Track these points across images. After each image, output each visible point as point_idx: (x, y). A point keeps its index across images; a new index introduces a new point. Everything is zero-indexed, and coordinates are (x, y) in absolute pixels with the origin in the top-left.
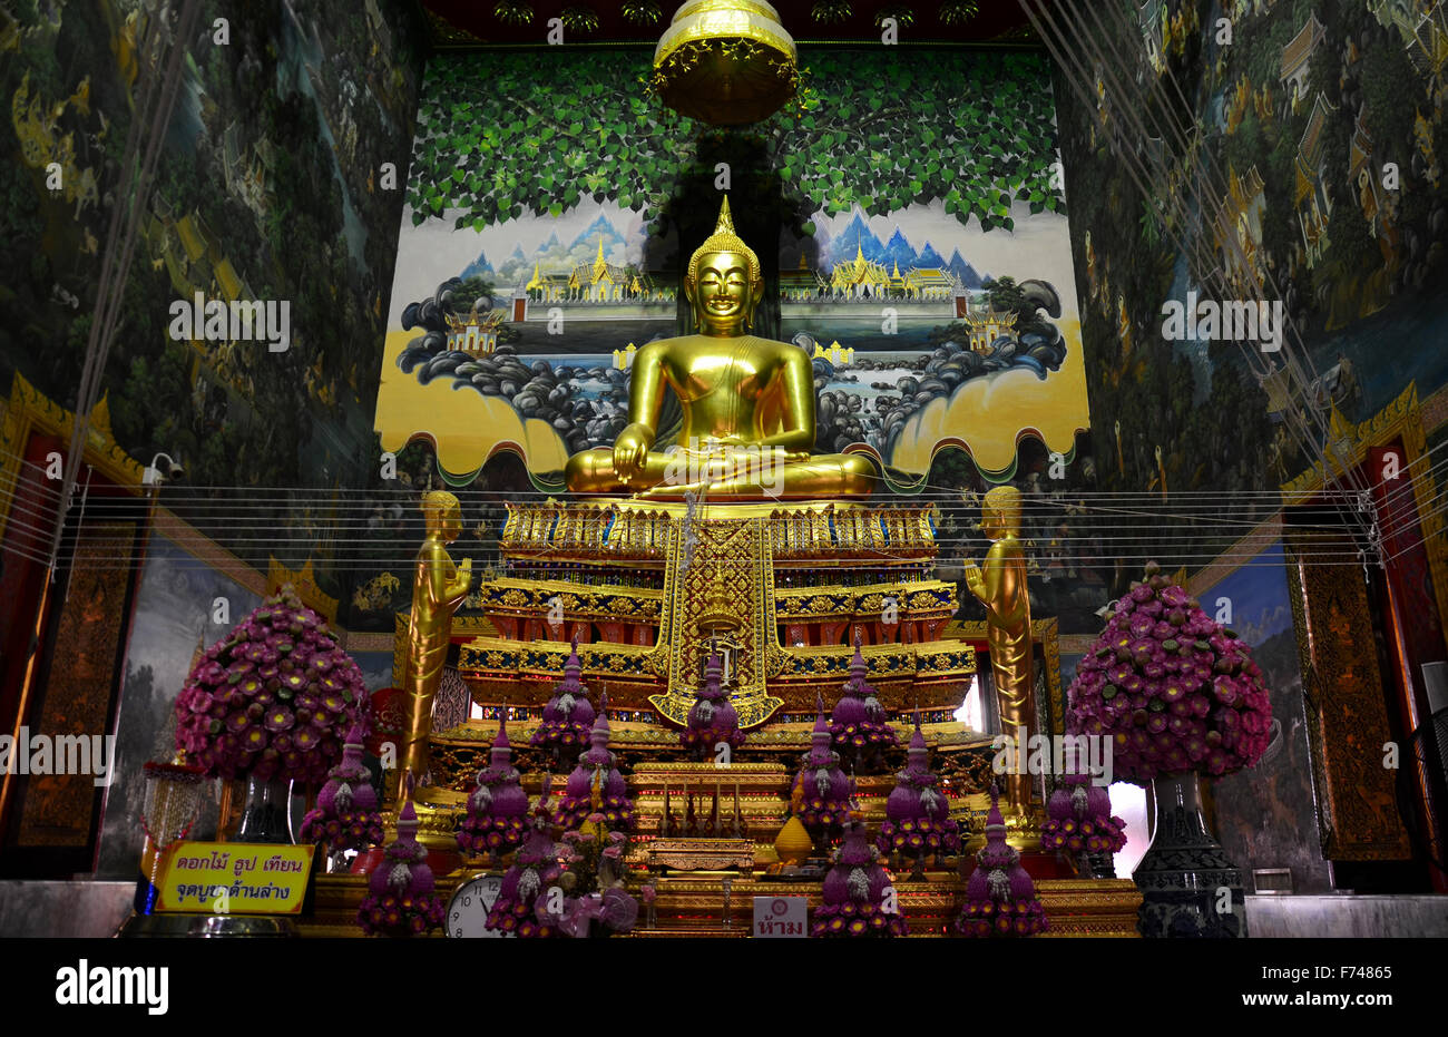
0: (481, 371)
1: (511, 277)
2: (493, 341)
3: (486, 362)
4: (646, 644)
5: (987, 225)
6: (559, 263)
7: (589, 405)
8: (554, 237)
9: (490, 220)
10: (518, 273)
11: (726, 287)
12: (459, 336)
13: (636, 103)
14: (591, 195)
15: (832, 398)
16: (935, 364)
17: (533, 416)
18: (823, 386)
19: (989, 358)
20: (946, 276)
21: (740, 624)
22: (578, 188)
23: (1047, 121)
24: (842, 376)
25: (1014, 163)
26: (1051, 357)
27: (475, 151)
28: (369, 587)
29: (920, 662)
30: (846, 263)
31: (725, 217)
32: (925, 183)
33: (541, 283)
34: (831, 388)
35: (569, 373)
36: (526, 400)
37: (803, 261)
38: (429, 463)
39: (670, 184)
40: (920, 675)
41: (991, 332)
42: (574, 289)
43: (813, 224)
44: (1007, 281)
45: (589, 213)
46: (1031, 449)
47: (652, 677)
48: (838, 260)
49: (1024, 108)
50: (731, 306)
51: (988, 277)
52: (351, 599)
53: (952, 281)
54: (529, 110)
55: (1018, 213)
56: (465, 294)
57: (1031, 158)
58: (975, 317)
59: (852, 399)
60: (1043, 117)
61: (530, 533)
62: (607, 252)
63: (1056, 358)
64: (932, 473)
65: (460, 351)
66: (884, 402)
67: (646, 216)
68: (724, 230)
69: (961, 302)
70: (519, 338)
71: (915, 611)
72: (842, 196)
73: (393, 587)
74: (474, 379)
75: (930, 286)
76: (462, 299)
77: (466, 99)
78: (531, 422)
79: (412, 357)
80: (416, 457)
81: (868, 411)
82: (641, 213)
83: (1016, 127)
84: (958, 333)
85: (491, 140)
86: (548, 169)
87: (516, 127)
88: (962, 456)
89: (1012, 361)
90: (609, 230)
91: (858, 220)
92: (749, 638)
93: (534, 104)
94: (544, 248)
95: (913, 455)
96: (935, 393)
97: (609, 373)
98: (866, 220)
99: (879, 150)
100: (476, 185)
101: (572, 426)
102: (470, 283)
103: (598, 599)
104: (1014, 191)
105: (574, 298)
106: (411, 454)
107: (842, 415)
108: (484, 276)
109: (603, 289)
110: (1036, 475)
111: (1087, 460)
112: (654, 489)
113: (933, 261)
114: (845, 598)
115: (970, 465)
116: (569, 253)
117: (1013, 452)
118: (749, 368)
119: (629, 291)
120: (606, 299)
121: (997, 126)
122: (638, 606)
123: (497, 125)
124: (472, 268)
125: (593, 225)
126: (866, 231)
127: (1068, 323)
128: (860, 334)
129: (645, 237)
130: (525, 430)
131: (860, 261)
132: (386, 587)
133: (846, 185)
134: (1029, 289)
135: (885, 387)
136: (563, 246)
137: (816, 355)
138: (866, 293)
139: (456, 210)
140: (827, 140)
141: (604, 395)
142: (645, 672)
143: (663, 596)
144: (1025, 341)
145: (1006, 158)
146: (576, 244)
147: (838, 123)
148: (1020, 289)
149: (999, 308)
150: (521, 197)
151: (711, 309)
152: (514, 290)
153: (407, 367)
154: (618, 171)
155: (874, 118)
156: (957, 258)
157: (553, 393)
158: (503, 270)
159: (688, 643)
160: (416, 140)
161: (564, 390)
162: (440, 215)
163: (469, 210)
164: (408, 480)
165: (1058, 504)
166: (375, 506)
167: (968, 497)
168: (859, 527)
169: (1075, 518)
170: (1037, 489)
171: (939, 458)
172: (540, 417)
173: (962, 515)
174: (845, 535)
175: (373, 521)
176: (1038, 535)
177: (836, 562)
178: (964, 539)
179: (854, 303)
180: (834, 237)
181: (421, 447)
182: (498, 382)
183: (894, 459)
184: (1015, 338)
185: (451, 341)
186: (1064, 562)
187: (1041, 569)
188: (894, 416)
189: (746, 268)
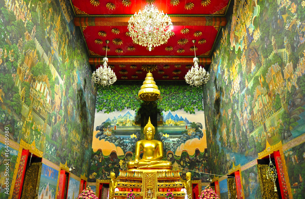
2: (111, 133)
3: (110, 137)
4: (140, 192)
5: (191, 113)
6: (121, 120)
7: (127, 144)
8: (120, 115)
9: (110, 112)
10: (115, 121)
11: (150, 133)
13: (133, 91)
14: (126, 107)
15: (166, 143)
16: (182, 137)
18: (164, 141)
19: (191, 136)
20: (184, 122)
21: (153, 189)
22: (124, 106)
23: (201, 94)
24: (167, 139)
25: (196, 102)
26: (201, 136)
27: (107, 99)
28: (92, 175)
29: (178, 195)
30: (168, 120)
31: (149, 120)
32: (181, 106)
33: (119, 123)
34: (166, 141)
35: (123, 139)
36: (117, 143)
37: (161, 119)
38: (101, 154)
39: (139, 106)
41: (191, 132)
42: (124, 124)
43: (162, 113)
44: (194, 123)
45: (127, 111)
46: (197, 152)
48: (166, 119)
49: (197, 92)
50: (150, 136)
51: (191, 122)
52: (89, 177)
53: (185, 123)
54: (116, 92)
55: (196, 111)
56: (106, 125)
57: (198, 101)
58: (189, 129)
59: (169, 143)
60: (200, 93)
61: (123, 175)
62: (129, 118)
63: (202, 136)
64: (181, 156)
65: (105, 135)
66: (174, 144)
67: (136, 111)
68: (149, 122)
69: (186, 126)
70: (115, 133)
71: (177, 187)
72: (167, 108)
73: (96, 175)
74: (108, 140)
75: (181, 124)
76: (106, 126)
77: (105, 90)
78: (117, 147)
79: (98, 135)
81: (171, 145)
82: (135, 111)
83: (196, 95)
84: (186, 132)
85: (110, 97)
86: (119, 103)
87: (114, 95)
88: (186, 153)
89: (194, 137)
90: (129, 114)
91: (170, 112)
92: (154, 191)
93: (116, 91)
94: (119, 117)
95: (179, 153)
96: (182, 142)
97: (130, 139)
99: (173, 100)
100: (107, 105)
101: (124, 148)
102: (107, 123)
103: (133, 185)
104: (195, 107)
105: (124, 126)
106: (98, 152)
107: (167, 146)
108: (109, 122)
109: (129, 124)
110: (198, 156)
111: (206, 153)
112: (140, 167)
113: (182, 119)
114: (168, 185)
115: (188, 154)
117: (194, 152)
118: (153, 146)
119: (133, 125)
120: (129, 126)
121: (193, 95)
122: (138, 186)
123: (111, 95)
124: (107, 120)
125: (127, 113)
126: (171, 114)
127: (204, 130)
129: (135, 115)
131: (170, 119)
132: (94, 175)
133: (168, 106)
134: (198, 124)
135: (174, 141)
136: (122, 117)
137: (163, 136)
138: (171, 125)
139: (104, 110)
140: (165, 98)
141: (129, 143)
142: (140, 196)
143: (142, 184)
145: (194, 101)
146: (124, 116)
147: (167, 95)
148: (196, 124)
149: (193, 128)
150: (115, 107)
152: (114, 124)
153: (97, 137)
154: (131, 103)
155: (173, 94)
156: (186, 119)
157: (121, 142)
158: (112, 121)
160: (97, 97)
161: (123, 142)
162: (102, 111)
163: (106, 110)
164: (97, 157)
165: (202, 161)
166: (92, 161)
167: (187, 160)
168: (169, 174)
169: (204, 163)
170: (198, 158)
171: (183, 153)
172: (119, 146)
173: (186, 163)
174: (168, 175)
175: (92, 164)
176: (198, 166)
177: (166, 179)
178: (187, 167)
179: (169, 127)
180: (166, 115)
181: (100, 151)
182: (112, 140)
183: (175, 154)
184: (195, 133)
185: (104, 133)
186: (202, 171)
187: (199, 172)
188: (175, 146)
189: (153, 130)
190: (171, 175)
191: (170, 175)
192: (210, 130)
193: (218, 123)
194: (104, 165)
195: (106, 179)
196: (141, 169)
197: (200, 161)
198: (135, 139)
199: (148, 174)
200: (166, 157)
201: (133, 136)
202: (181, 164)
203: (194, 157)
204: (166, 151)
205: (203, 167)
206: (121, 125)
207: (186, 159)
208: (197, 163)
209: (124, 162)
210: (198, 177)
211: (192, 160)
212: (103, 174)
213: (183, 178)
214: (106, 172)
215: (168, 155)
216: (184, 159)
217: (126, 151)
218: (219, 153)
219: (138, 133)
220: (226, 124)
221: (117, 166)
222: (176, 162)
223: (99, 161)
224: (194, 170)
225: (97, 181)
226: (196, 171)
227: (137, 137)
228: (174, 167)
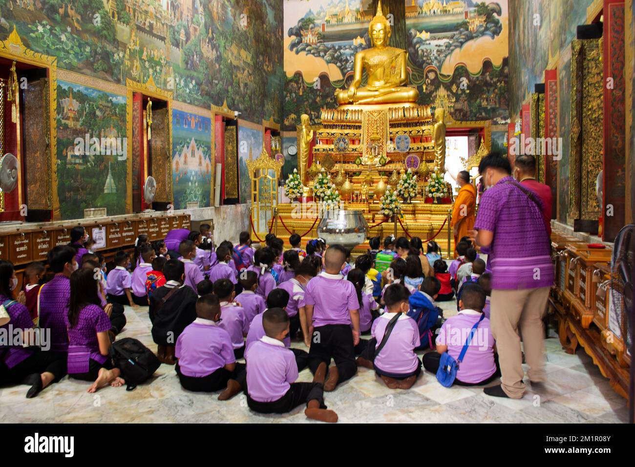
0: (314, 49)
1: (320, 16)
2: (316, 39)
3: (314, 46)
4: (357, 145)
6: (334, 10)
7: (347, 58)
10: (322, 14)
11: (379, 35)
12: (306, 38)
15: (423, 51)
16: (457, 36)
17: (330, 63)
18: (419, 47)
19: (475, 33)
20: (462, 3)
21: (381, 138)
24: (425, 43)
26: (496, 32)
28: (288, 118)
30: (428, 2)
31: (379, 9)
33: (329, 18)
34: (422, 47)
35: (340, 48)
36: (328, 58)
37: (413, 3)
38: (301, 80)
41: (476, 23)
42: (340, 19)
44: (483, 4)
46: (487, 64)
47: (359, 153)
48: (424, 1)
50: (381, 41)
51: (477, 3)
52: (283, 122)
53: (464, 5)
58: (471, 18)
59: (429, 51)
61: (328, 117)
62: (350, 4)
63: (498, 31)
64: (454, 74)
65: (307, 43)
66: (439, 51)
68: (379, 13)
69: (466, 13)
70: (323, 37)
71: (425, 134)
73: (295, 118)
74: (312, 52)
75: (456, 8)
76: (305, 25)
78: (330, 64)
79: (293, 45)
80: (297, 79)
81: (434, 55)
84: (465, 25)
88: (464, 68)
89: (483, 34)
92: (382, 143)
94: (329, 4)
95: (448, 70)
96: (456, 47)
97: (352, 47)
101: (342, 65)
102: (307, 19)
103: (345, 134)
105: (340, 22)
106: (295, 78)
107: (426, 56)
108: (311, 16)
109: (349, 18)
110: (488, 73)
111: (506, 67)
112: (359, 101)
114: (407, 131)
115: (466, 71)
116: (337, 6)
117: (481, 66)
119: (357, 18)
120: (350, 21)
122: (355, 135)
124: (307, 14)
127: (504, 18)
128: (431, 27)
130: (328, 67)
131: (432, 1)
132: (293, 118)
134: (491, 6)
135: (440, 46)
136: (335, 3)
137: (417, 36)
138: (434, 12)
142: (357, 152)
143: (361, 132)
144: (488, 26)
146: (339, 2)
148: (487, 6)
149: (480, 14)
151: (375, 42)
152: (321, 21)
153: (291, 49)
157: (336, 55)
158: (317, 14)
159: (368, 144)
161: (339, 54)
164: (295, 85)
165: (495, 83)
166: (287, 94)
167: (466, 82)
169: (500, 88)
170: (488, 78)
171: (457, 69)
172: (333, 63)
174: (407, 115)
175: (287, 99)
176: (487, 93)
177: (405, 122)
178: (463, 95)
179: (430, 16)
181: (298, 75)
182: (319, 52)
183: (442, 71)
184: (484, 25)
185: (303, 40)
186: (495, 102)
187: (487, 105)
188: (442, 56)
189: (385, 27)
190: (413, 113)
191: (411, 114)
194: (307, 100)
195: (313, 125)
196: (360, 104)
197: (491, 83)
198: (363, 46)
199: (371, 112)
200: (423, 77)
201: (358, 41)
202: (451, 92)
203: (481, 77)
205: (497, 94)
206: (334, 21)
208: (485, 88)
210: (486, 114)
211: (475, 81)
213: (456, 117)
214: (312, 113)
215: (427, 75)
216: (458, 82)
217: (346, 71)
221: (331, 99)
222: (443, 86)
223: (299, 93)
224: (478, 101)
225: (297, 129)
226: (483, 104)
227: (366, 42)
228: (438, 97)
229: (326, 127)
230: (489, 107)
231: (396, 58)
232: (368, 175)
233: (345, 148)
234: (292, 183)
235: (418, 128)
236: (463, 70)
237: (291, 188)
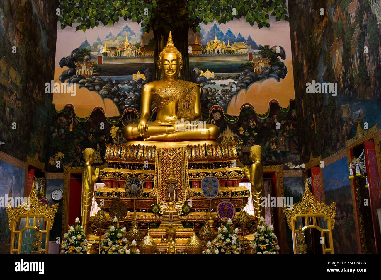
0: (88, 82)
1: (97, 48)
2: (91, 71)
3: (90, 79)
4: (150, 188)
5: (260, 26)
6: (113, 43)
7: (125, 93)
8: (111, 33)
9: (88, 27)
10: (99, 46)
11: (171, 66)
12: (80, 70)
14: (123, 17)
15: (207, 90)
16: (242, 77)
17: (106, 98)
18: (203, 86)
19: (260, 75)
20: (246, 45)
21: (178, 181)
22: (118, 15)
24: (210, 82)
25: (271, 2)
26: (282, 75)
27: (81, 1)
28: (54, 157)
29: (233, 194)
30: (211, 41)
31: (170, 39)
32: (238, 11)
33: (107, 50)
34: (206, 86)
35: (118, 82)
36: (104, 92)
37: (196, 41)
38: (72, 115)
40: (232, 198)
41: (261, 65)
42: (119, 52)
43: (200, 27)
44: (267, 47)
45: (123, 24)
46: (274, 106)
47: (152, 198)
48: (208, 40)
50: (173, 72)
51: (260, 45)
52: (48, 161)
53: (248, 47)
55: (271, 21)
56: (81, 54)
58: (256, 60)
59: (213, 90)
61: (114, 154)
62: (129, 38)
63: (283, 74)
64: (240, 115)
65: (80, 75)
66: (224, 91)
67: (142, 25)
68: (170, 43)
69: (251, 55)
70: (99, 70)
71: (231, 177)
72: (210, 16)
73: (62, 157)
74: (86, 85)
75: (240, 49)
76: (80, 56)
78: (105, 99)
79: (64, 77)
80: (67, 113)
81: (219, 94)
82: (140, 24)
84: (250, 66)
86: (107, 8)
88: (250, 109)
89: (268, 76)
90: (129, 30)
91: (215, 25)
92: (181, 186)
94: (107, 37)
95: (234, 110)
96: (242, 87)
97: (131, 82)
98: (218, 25)
100: (82, 14)
101: (120, 101)
102: (83, 50)
103: (135, 175)
104: (270, 13)
105: (118, 55)
106: (66, 111)
107: (210, 96)
108: (87, 48)
109: (128, 52)
110: (276, 116)
111: (294, 110)
112: (151, 137)
113: (241, 40)
114: (210, 173)
115: (253, 113)
116: (116, 39)
117: (268, 108)
119: (137, 53)
120: (130, 56)
122: (147, 176)
124: (83, 45)
125: (124, 29)
126: (218, 29)
127: (288, 62)
128: (216, 67)
129: (141, 33)
130: (104, 102)
131: (216, 40)
132: (60, 157)
133: (211, 12)
134: (275, 49)
135: (224, 86)
136: (114, 36)
137: (201, 75)
138: (218, 52)
139: (76, 24)
141: (130, 90)
142: (150, 197)
143: (155, 173)
144: (273, 68)
146: (118, 36)
148: (271, 49)
149: (264, 57)
150: (98, 18)
151: (166, 73)
152: (98, 53)
153: (62, 81)
154: (132, 8)
156: (250, 38)
157: (113, 89)
158: (93, 46)
159: (163, 188)
161: (116, 88)
162: (70, 25)
163: (80, 23)
164: (65, 120)
165: (284, 126)
166: (55, 129)
167: (253, 124)
168: (214, 151)
169: (289, 131)
170: (275, 120)
171: (243, 110)
172: (109, 98)
173: (250, 130)
174: (209, 153)
175: (54, 135)
176: (276, 136)
177: (207, 162)
178: (251, 138)
179: (214, 56)
180: (207, 32)
181: (69, 108)
182: (94, 86)
183: (228, 111)
184: (269, 68)
185: (77, 71)
186: (285, 146)
187: (277, 148)
188: (227, 96)
189: (178, 58)
190: (216, 152)
191: (214, 153)
192: (302, 60)
193: (322, 40)
194: (78, 137)
196: (152, 140)
199: (166, 150)
201: (138, 76)
202: (238, 134)
203: (268, 119)
204: (208, 106)
205: (286, 138)
206: (111, 54)
207: (249, 122)
209: (120, 131)
210: (276, 158)
211: (263, 124)
212: (76, 156)
213: (245, 161)
215: (212, 115)
216: (245, 123)
217: (123, 107)
218: (322, 105)
219: (147, 70)
220: (343, 40)
221: (106, 138)
222: (230, 128)
223: (69, 129)
224: (267, 143)
225: (65, 170)
226: (272, 147)
227: (146, 78)
228: (224, 139)
229: (111, 166)
230: (279, 151)
231: (190, 91)
232: (171, 227)
233: (139, 192)
234: (74, 238)
235: (222, 170)
236: (249, 112)
237: (72, 244)
